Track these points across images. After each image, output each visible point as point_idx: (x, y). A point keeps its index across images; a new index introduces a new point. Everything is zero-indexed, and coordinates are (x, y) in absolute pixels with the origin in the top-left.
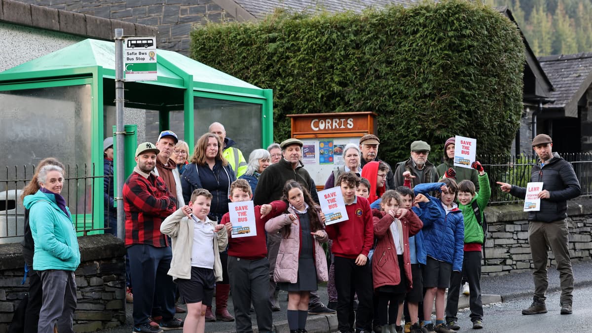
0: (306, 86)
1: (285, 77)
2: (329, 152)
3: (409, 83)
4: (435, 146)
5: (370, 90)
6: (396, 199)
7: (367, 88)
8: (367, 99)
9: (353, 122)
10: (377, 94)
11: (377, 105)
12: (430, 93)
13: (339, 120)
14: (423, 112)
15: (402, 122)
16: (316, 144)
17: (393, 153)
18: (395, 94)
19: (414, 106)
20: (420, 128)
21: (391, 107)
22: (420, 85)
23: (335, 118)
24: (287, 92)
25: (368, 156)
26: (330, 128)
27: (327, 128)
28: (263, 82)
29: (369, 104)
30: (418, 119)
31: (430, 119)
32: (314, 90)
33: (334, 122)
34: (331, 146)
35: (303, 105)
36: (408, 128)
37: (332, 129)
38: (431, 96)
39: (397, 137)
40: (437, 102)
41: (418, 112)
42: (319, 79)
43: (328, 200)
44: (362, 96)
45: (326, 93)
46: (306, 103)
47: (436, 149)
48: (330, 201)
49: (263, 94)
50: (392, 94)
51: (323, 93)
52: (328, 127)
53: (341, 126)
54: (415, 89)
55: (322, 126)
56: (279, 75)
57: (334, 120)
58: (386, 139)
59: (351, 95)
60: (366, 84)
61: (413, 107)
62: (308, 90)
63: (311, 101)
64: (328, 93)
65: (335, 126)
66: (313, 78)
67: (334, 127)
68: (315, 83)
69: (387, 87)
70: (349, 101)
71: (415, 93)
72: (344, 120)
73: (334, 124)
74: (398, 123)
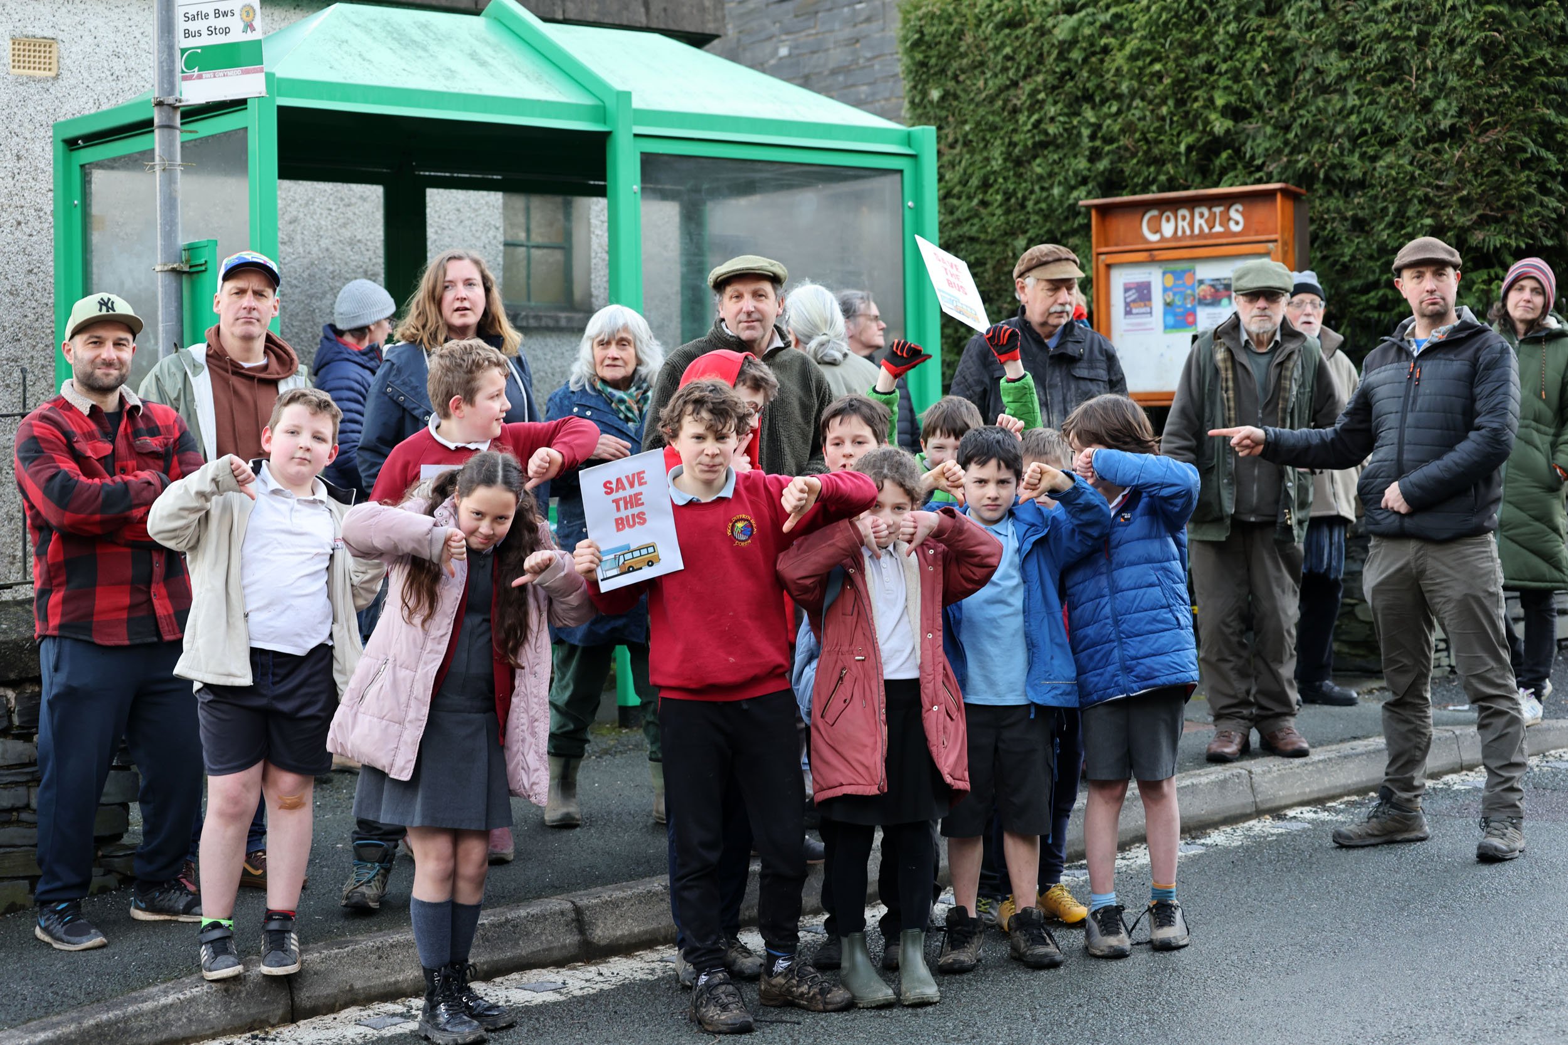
0: (1150, 124)
1: (1103, 102)
2: (1185, 299)
3: (1397, 102)
4: (1474, 276)
5: (1301, 125)
6: (902, 485)
7: (1295, 120)
8: (1295, 150)
9: (1243, 214)
10: (1320, 135)
11: (1322, 166)
12: (1453, 126)
13: (1210, 209)
14: (1437, 179)
15: (1384, 210)
16: (1155, 277)
17: (1363, 298)
18: (1364, 133)
19: (1411, 163)
20: (1430, 226)
21: (1356, 171)
22: (1426, 105)
23: (1200, 206)
24: (1109, 140)
25: (1050, 314)
26: (1188, 232)
27: (1180, 233)
28: (1052, 119)
29: (1301, 165)
30: (1426, 200)
31: (1455, 198)
32: (1169, 132)
33: (1197, 216)
34: (1189, 282)
35: (1146, 174)
36: (1403, 227)
37: (1192, 236)
38: (1455, 134)
39: (1376, 255)
40: (1472, 149)
41: (1424, 182)
42: (1180, 103)
43: (616, 501)
44: (1286, 143)
45: (1199, 140)
46: (1152, 169)
47: (1474, 283)
48: (622, 503)
49: (909, 140)
50: (1357, 132)
51: (1190, 139)
52: (1184, 231)
53: (1213, 227)
54: (1413, 116)
55: (1168, 229)
56: (1088, 97)
57: (1197, 211)
58: (1346, 259)
59: (1259, 141)
60: (1292, 110)
61: (1409, 168)
62: (1154, 135)
63: (1164, 164)
64: (1204, 140)
65: (1200, 226)
66: (1164, 102)
67: (1197, 231)
68: (1172, 114)
69: (1344, 114)
70: (1253, 158)
71: (1413, 127)
72: (1221, 209)
73: (1198, 221)
74: (1375, 213)
